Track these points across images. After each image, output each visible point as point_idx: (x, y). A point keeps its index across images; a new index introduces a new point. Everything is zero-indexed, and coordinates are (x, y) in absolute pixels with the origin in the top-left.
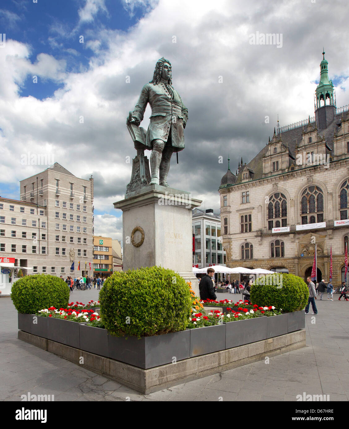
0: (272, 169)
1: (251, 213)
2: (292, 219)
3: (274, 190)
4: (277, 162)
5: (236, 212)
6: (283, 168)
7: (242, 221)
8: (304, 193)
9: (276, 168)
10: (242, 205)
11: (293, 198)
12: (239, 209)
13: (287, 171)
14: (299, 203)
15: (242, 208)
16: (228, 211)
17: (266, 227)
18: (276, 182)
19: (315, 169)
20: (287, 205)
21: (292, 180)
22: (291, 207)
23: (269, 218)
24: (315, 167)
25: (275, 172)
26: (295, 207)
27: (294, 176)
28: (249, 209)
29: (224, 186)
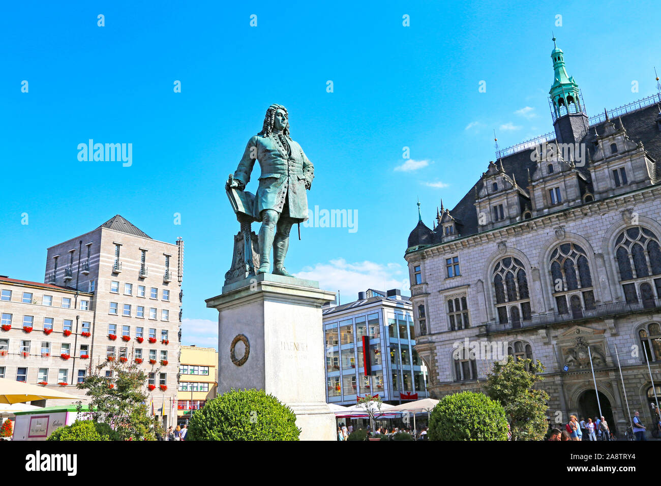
0: (493, 218)
1: (465, 293)
2: (539, 303)
3: (501, 252)
4: (501, 206)
5: (438, 293)
6: (512, 216)
7: (451, 310)
8: (553, 256)
9: (499, 216)
10: (448, 281)
11: (536, 266)
12: (443, 288)
13: (519, 220)
14: (547, 274)
15: (449, 287)
16: (424, 291)
17: (494, 319)
18: (503, 240)
19: (565, 215)
20: (527, 278)
21: (530, 235)
22: (534, 281)
23: (498, 302)
24: (565, 212)
25: (499, 222)
26: (540, 280)
27: (532, 229)
28: (461, 287)
29: (414, 249)
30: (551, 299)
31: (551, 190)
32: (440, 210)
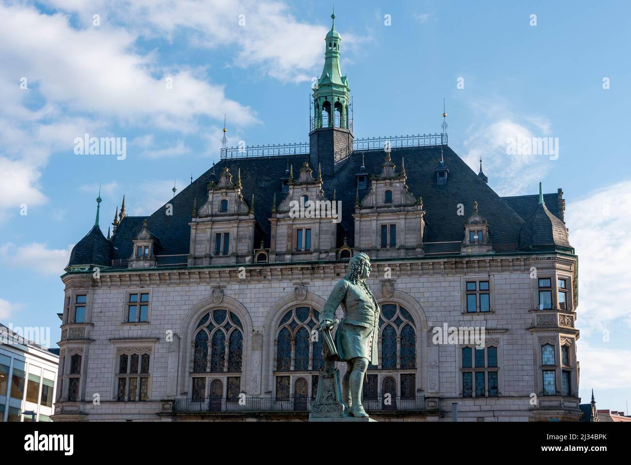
0: (212, 249)
1: (150, 350)
2: (255, 381)
3: (215, 301)
4: (227, 235)
5: (108, 342)
6: (240, 253)
7: (123, 369)
8: (284, 320)
9: (222, 249)
10: (126, 327)
11: (261, 329)
12: (117, 336)
13: (249, 261)
14: (272, 343)
15: (126, 335)
16: (86, 336)
17: (186, 393)
18: (222, 284)
19: (313, 268)
20: (244, 344)
21: (260, 286)
22: (253, 349)
23: (195, 371)
24: (314, 266)
25: (221, 257)
26: (262, 350)
27: (265, 277)
28: (146, 340)
29: (82, 269)
30: (271, 378)
31: (300, 230)
32: (119, 212)
